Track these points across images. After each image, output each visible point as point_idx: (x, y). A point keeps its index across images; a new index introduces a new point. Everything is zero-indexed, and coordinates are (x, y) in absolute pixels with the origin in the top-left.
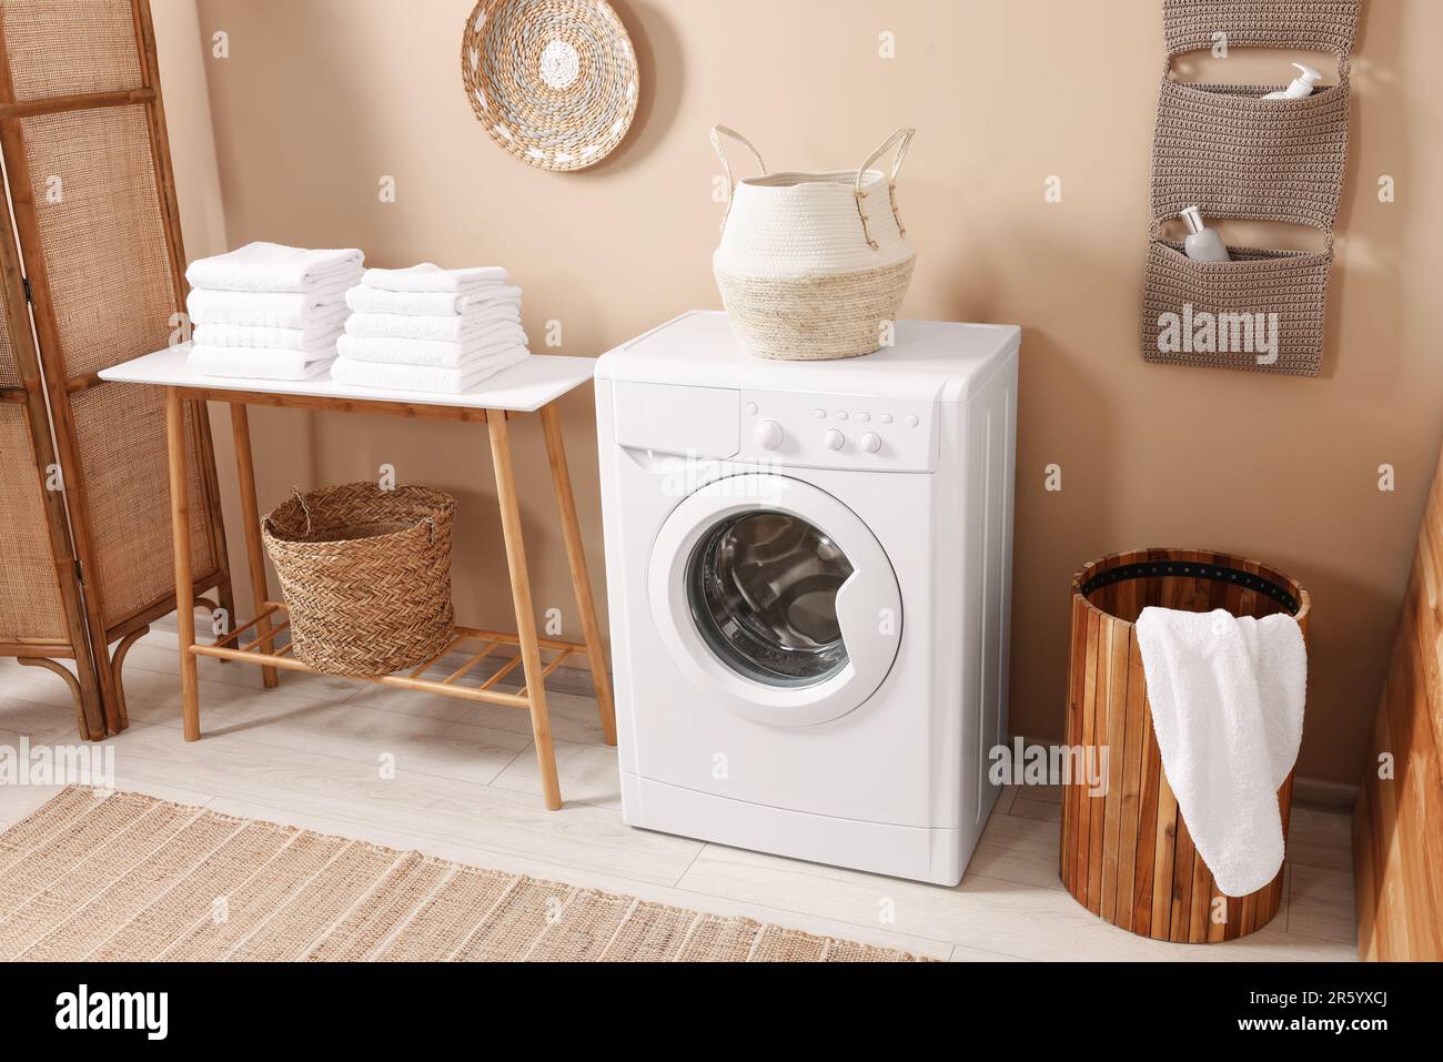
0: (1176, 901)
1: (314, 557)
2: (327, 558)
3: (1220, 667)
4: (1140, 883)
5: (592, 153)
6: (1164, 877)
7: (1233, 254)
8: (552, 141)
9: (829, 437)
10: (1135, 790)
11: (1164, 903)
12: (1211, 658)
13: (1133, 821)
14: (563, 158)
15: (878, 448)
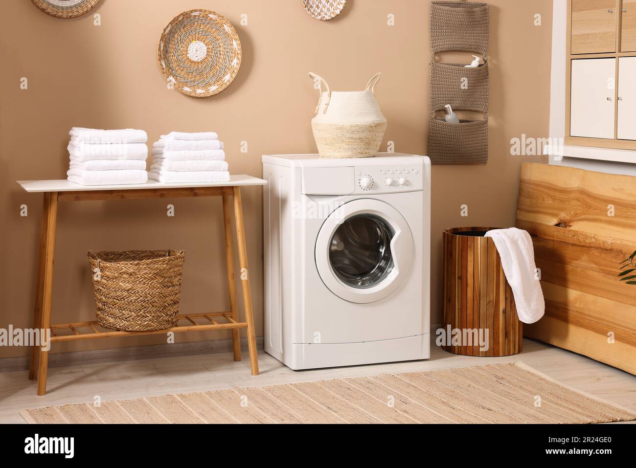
0: (507, 339)
1: (156, 266)
2: (162, 265)
3: (520, 242)
4: (495, 335)
5: (213, 89)
6: (502, 330)
7: (461, 121)
8: (192, 84)
9: (389, 181)
10: (492, 299)
11: (503, 341)
12: (517, 241)
13: (492, 311)
14: (200, 92)
15: (407, 183)
